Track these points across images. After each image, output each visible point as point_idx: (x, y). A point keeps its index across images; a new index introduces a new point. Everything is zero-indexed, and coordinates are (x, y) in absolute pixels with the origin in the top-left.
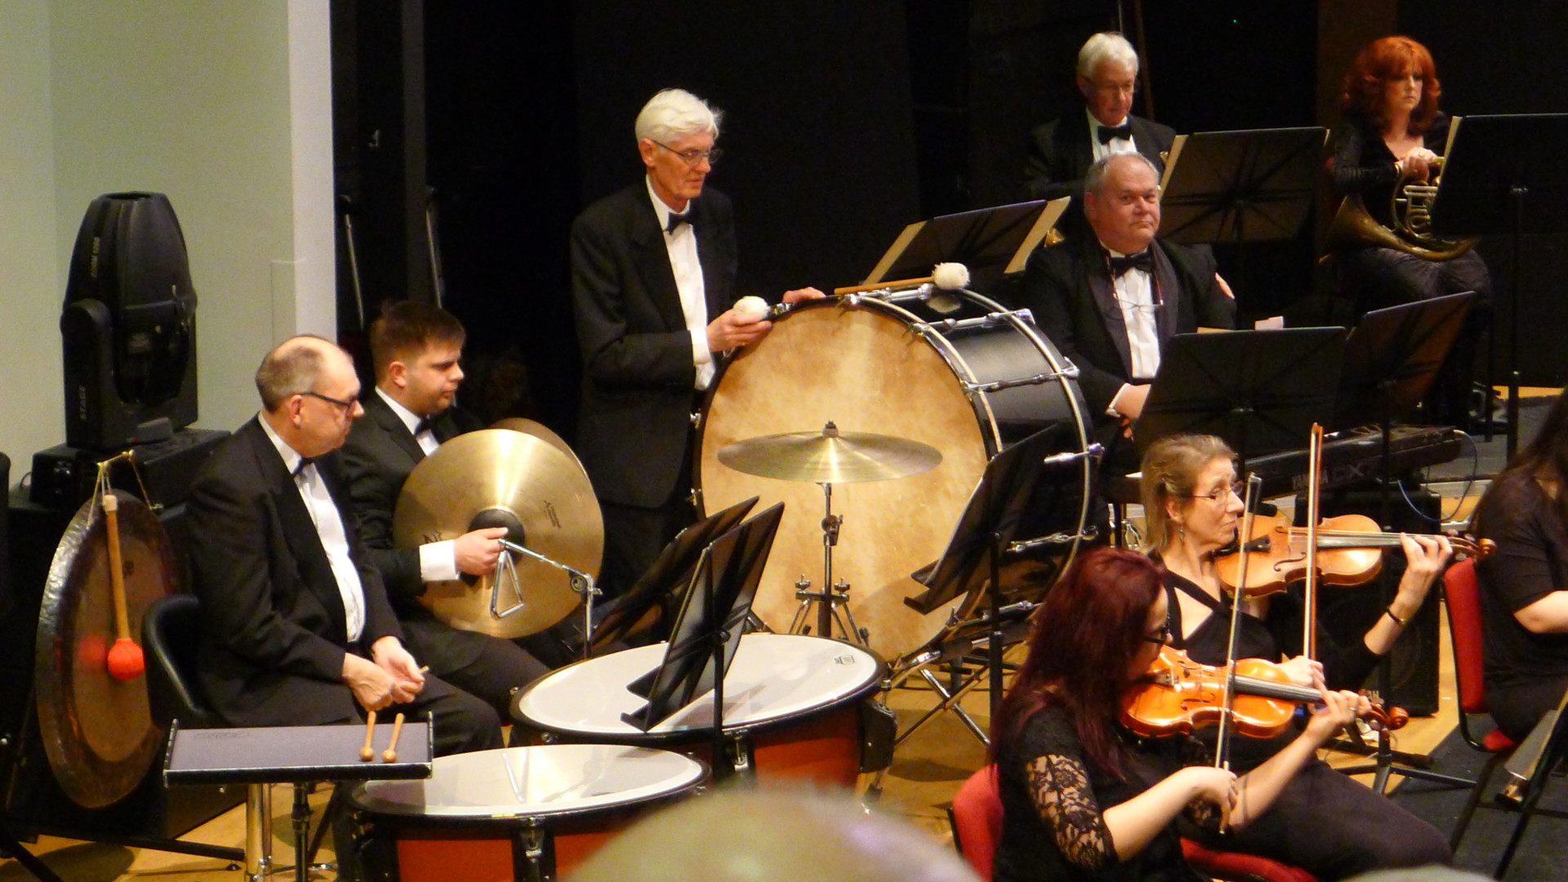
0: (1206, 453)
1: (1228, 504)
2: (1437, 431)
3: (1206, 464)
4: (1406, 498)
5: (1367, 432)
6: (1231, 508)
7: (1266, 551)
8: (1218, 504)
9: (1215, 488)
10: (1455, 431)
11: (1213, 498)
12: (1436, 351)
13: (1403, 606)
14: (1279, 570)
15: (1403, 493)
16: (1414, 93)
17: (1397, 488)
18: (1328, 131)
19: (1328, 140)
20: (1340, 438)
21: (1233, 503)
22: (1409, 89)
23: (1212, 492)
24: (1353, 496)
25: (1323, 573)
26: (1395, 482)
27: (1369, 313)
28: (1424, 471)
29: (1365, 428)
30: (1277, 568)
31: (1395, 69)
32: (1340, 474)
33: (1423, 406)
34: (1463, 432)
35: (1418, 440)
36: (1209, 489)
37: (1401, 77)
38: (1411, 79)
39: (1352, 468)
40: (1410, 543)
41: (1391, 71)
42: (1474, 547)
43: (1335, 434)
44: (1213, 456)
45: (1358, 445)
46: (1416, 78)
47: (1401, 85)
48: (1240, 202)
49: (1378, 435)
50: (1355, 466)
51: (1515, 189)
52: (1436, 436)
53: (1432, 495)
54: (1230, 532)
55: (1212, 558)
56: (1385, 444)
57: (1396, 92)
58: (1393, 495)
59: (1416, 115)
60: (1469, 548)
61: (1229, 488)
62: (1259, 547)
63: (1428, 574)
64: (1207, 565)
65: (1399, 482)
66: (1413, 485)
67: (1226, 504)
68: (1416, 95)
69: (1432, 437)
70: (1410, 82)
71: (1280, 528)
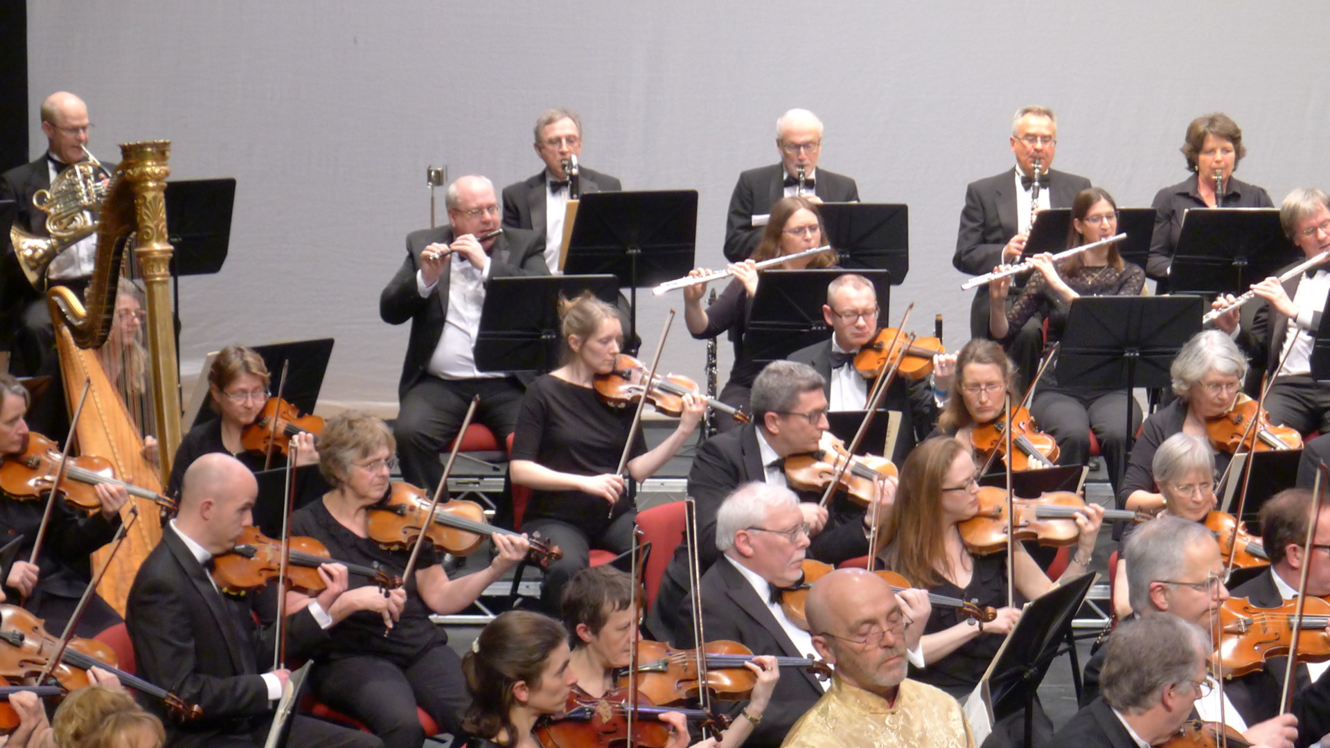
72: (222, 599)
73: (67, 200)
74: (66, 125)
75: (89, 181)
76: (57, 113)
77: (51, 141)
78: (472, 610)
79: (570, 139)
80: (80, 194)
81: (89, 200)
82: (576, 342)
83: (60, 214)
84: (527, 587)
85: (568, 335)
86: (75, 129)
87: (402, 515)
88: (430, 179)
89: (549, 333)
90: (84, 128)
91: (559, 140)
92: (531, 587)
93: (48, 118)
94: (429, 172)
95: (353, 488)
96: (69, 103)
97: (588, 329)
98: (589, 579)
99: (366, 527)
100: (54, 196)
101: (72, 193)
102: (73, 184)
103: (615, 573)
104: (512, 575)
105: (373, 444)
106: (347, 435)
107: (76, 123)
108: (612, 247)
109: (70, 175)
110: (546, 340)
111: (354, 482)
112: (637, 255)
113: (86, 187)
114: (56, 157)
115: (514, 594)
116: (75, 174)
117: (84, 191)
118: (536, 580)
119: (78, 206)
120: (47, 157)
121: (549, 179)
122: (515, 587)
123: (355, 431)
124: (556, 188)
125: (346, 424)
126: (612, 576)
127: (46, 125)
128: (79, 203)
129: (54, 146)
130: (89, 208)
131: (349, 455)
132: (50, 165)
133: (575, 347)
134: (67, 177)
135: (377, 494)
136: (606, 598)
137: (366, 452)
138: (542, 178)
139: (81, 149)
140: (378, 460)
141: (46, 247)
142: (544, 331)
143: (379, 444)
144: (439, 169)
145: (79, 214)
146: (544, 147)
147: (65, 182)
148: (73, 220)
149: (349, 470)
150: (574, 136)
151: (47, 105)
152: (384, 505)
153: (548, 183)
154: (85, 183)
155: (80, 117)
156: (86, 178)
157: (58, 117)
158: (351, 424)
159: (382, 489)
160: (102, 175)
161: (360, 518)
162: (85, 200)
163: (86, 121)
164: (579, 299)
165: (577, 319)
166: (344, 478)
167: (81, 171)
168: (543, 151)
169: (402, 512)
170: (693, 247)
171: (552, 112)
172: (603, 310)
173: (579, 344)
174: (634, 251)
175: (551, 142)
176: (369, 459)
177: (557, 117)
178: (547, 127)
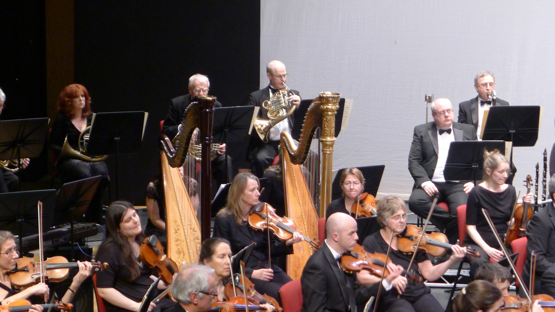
0: (4, 237)
1: (13, 256)
2: (90, 225)
3: (4, 241)
4: (80, 248)
5: (66, 226)
6: (14, 257)
7: (27, 271)
8: (9, 256)
9: (8, 250)
10: (96, 224)
11: (7, 254)
12: (89, 196)
13: (74, 287)
14: (33, 278)
15: (79, 246)
16: (82, 102)
17: (77, 245)
18: (49, 119)
19: (50, 122)
20: (56, 228)
21: (15, 255)
22: (81, 100)
23: (7, 251)
24: (61, 248)
25: (49, 278)
26: (76, 243)
27: (64, 184)
28: (86, 239)
29: (65, 224)
30: (32, 277)
31: (74, 95)
32: (56, 241)
33: (85, 216)
34: (99, 225)
35: (83, 228)
36: (6, 251)
37: (77, 97)
38: (81, 97)
39: (60, 239)
40: (80, 264)
41: (73, 96)
42: (101, 266)
43: (54, 227)
44: (7, 238)
45: (63, 231)
46: (82, 96)
47: (77, 100)
48: (18, 145)
49: (69, 227)
50: (61, 238)
51: (115, 138)
52: (90, 227)
53: (89, 247)
54: (13, 265)
55: (8, 274)
56: (71, 231)
57: (76, 102)
58: (75, 248)
59: (84, 110)
60: (99, 266)
61: (13, 250)
62: (25, 270)
63: (85, 276)
64: (6, 276)
65: (77, 243)
66: (82, 244)
67: (12, 256)
68: (83, 102)
69: (88, 227)
70: (80, 98)
71: (32, 262)
72: (343, 274)
73: (276, 104)
74: (277, 75)
75: (285, 96)
76: (273, 69)
77: (271, 81)
78: (440, 281)
79: (491, 84)
80: (281, 102)
81: (285, 104)
82: (489, 171)
83: (273, 110)
84: (464, 272)
85: (486, 168)
86: (281, 76)
87: (412, 240)
88: (426, 100)
89: (475, 165)
90: (284, 76)
91: (486, 84)
92: (465, 272)
93: (269, 72)
94: (426, 97)
95: (390, 228)
96: (278, 66)
97: (494, 167)
98: (489, 268)
99: (397, 245)
100: (271, 103)
101: (278, 102)
102: (278, 98)
103: (500, 267)
104: (458, 266)
105: (396, 209)
106: (386, 205)
107: (281, 74)
108: (503, 129)
109: (278, 95)
110: (474, 168)
111: (389, 225)
112: (514, 133)
113: (284, 99)
114: (272, 87)
115: (459, 275)
116: (280, 94)
117: (283, 101)
118: (468, 269)
119: (281, 107)
120: (269, 87)
121: (480, 100)
122: (459, 272)
123: (389, 203)
124: (483, 103)
125: (386, 201)
126: (499, 268)
127: (268, 74)
128: (281, 105)
129: (272, 82)
130: (285, 108)
131: (386, 214)
132: (270, 90)
133: (489, 174)
134: (277, 95)
135: (400, 230)
136: (496, 277)
137: (393, 213)
138: (477, 99)
139: (283, 84)
140: (399, 215)
141: (267, 124)
142: (474, 164)
143: (398, 209)
144: (430, 96)
145: (281, 110)
146: (479, 86)
147: (276, 97)
148: (279, 112)
149: (387, 220)
150: (492, 83)
151: (269, 66)
152: (403, 235)
153: (479, 102)
154: (284, 97)
155: (283, 71)
156: (284, 95)
157: (274, 71)
158: (387, 201)
159: (402, 228)
160: (291, 94)
161: (395, 241)
162: (283, 105)
163: (285, 73)
164: (492, 152)
165: (490, 161)
166: (385, 224)
167: (282, 93)
168: (479, 88)
169: (412, 238)
170: (537, 130)
171: (483, 72)
172: (502, 159)
173: (490, 172)
174: (512, 131)
175: (483, 85)
176: (395, 215)
177: (486, 74)
178: (481, 78)
